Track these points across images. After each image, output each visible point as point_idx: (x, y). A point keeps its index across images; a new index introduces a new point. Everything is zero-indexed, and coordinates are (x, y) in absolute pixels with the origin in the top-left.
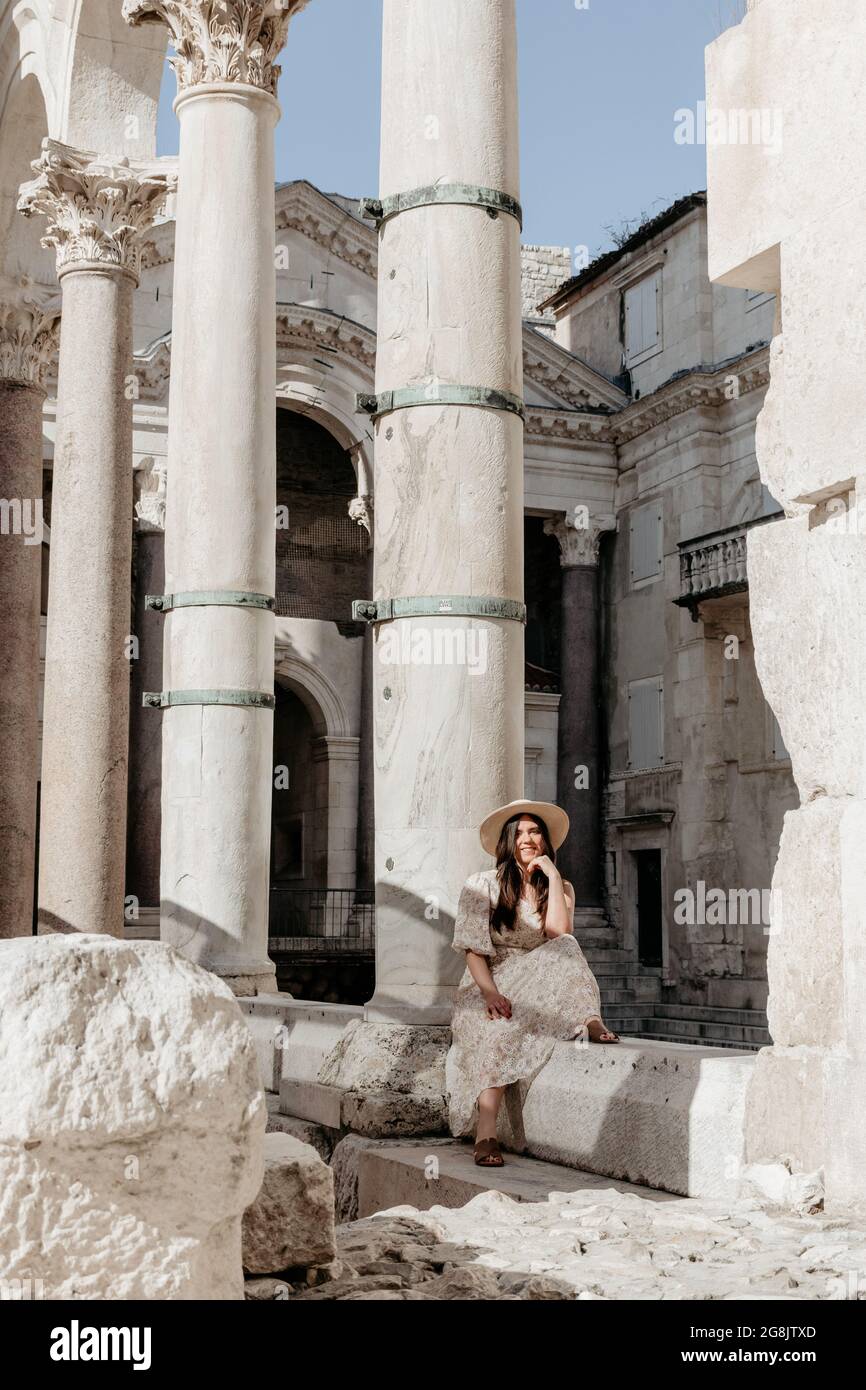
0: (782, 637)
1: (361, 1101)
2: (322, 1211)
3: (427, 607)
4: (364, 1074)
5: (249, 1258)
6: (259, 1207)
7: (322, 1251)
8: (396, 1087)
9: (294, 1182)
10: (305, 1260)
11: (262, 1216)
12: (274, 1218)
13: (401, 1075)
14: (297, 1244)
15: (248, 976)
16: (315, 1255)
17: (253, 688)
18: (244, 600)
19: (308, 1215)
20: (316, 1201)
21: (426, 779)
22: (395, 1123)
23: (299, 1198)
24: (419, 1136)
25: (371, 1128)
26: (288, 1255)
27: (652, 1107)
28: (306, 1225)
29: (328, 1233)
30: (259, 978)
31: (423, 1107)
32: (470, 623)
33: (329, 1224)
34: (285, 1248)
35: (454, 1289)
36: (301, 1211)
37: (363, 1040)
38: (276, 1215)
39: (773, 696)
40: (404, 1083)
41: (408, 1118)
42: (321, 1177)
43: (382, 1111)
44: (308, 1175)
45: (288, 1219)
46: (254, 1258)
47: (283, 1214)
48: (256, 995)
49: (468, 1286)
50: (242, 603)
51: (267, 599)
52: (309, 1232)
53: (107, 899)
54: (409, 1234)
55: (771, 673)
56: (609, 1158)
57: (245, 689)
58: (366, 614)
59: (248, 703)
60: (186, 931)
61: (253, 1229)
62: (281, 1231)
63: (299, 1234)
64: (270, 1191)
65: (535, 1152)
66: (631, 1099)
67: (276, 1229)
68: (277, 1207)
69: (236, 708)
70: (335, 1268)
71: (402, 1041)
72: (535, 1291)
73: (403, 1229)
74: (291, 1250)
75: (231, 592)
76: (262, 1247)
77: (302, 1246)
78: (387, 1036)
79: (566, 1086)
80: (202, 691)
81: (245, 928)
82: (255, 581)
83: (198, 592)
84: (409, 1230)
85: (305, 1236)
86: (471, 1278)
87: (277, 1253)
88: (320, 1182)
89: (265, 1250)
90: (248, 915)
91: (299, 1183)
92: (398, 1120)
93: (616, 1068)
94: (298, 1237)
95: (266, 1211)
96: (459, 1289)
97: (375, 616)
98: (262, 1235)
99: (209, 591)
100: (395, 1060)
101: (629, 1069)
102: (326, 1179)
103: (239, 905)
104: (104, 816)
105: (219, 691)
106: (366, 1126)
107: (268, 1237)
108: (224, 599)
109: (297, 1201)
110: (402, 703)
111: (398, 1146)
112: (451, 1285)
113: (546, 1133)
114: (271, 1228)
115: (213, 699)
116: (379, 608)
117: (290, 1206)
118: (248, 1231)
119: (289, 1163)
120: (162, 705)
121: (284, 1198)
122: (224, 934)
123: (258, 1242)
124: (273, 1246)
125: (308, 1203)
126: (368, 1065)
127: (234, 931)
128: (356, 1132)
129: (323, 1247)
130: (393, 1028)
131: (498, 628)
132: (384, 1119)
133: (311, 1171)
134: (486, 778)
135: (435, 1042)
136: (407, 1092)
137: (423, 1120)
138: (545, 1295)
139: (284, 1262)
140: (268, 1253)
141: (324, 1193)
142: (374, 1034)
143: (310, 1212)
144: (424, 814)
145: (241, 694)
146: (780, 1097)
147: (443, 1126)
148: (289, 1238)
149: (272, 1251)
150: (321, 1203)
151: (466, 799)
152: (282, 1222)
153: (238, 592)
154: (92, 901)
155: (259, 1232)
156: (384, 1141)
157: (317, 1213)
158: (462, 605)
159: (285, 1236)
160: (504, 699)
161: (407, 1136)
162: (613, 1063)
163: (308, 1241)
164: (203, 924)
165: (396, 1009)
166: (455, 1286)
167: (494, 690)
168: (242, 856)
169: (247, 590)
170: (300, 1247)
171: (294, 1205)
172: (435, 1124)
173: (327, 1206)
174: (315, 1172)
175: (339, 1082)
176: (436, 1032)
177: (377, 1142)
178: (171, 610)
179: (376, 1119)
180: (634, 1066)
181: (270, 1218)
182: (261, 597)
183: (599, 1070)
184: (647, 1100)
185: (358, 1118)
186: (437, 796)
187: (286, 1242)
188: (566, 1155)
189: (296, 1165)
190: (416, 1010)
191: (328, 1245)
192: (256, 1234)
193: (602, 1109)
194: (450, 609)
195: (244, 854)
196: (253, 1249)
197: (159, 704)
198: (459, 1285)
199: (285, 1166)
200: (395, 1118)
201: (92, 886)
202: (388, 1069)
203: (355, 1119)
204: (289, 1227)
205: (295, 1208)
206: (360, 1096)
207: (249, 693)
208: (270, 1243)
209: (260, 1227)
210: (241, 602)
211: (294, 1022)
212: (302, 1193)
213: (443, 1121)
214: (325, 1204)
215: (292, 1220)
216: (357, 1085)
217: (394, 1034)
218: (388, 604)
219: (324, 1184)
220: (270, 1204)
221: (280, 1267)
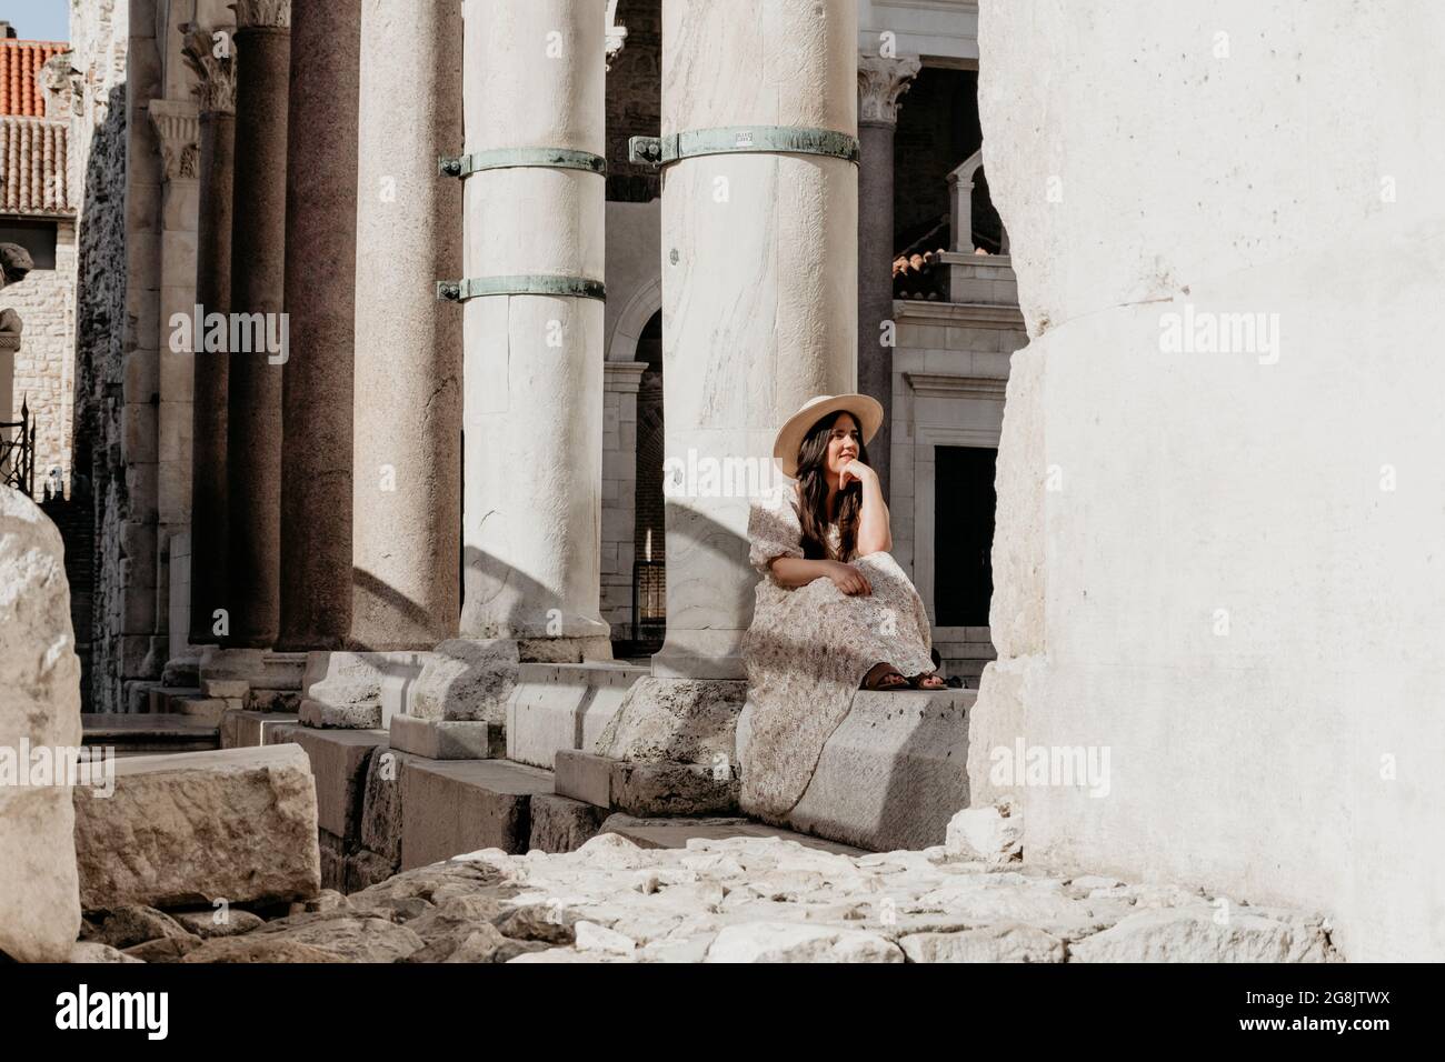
0: (1009, 119)
1: (629, 772)
2: (299, 829)
3: (721, 142)
4: (640, 739)
5: (207, 883)
6: (219, 821)
7: (301, 878)
8: (675, 755)
9: (264, 792)
10: (279, 888)
11: (223, 833)
12: (239, 836)
13: (683, 741)
14: (269, 869)
15: (571, 638)
16: (291, 882)
17: (573, 273)
18: (560, 160)
19: (282, 832)
20: (291, 815)
21: (720, 366)
22: (668, 798)
23: (270, 812)
24: (700, 815)
25: (638, 805)
26: (256, 881)
27: (934, 763)
28: (281, 845)
29: (307, 856)
30: (585, 641)
31: (705, 780)
32: (777, 161)
33: (309, 845)
34: (253, 873)
35: (442, 922)
36: (275, 829)
37: (643, 697)
38: (241, 832)
39: (1000, 198)
40: (685, 750)
41: (685, 793)
42: (297, 786)
43: (651, 782)
44: (279, 783)
45: (257, 838)
46: (212, 884)
47: (250, 831)
48: (581, 661)
49: (458, 918)
50: (559, 163)
51: (593, 158)
52: (284, 854)
53: (435, 553)
54: (478, 878)
55: (997, 170)
56: (891, 832)
57: (563, 274)
58: (646, 155)
59: (566, 291)
60: (493, 583)
61: (211, 848)
62: (248, 852)
63: (271, 856)
64: (233, 802)
65: (820, 830)
66: (914, 756)
67: (241, 850)
68: (242, 822)
69: (551, 299)
70: (327, 902)
71: (688, 699)
72: (525, 921)
73: (471, 872)
74: (260, 875)
75: (543, 149)
76: (223, 870)
77: (274, 871)
78: (670, 692)
79: (852, 744)
80: (509, 277)
81: (567, 578)
82: (574, 134)
83: (501, 150)
84: (480, 874)
85: (279, 859)
86: (464, 908)
87: (242, 878)
88: (296, 793)
89: (226, 874)
90: (570, 564)
91: (269, 793)
92: (672, 795)
93: (905, 717)
94: (270, 860)
95: (227, 826)
96: (448, 922)
97: (659, 156)
98: (223, 856)
99: (516, 150)
100: (678, 723)
101: (917, 719)
102: (303, 788)
103: (559, 549)
104: (429, 449)
105: (529, 278)
106: (633, 803)
107: (231, 859)
108: (534, 159)
109: (268, 816)
110: (690, 268)
111: (665, 825)
112: (439, 917)
113: (831, 805)
114: (236, 848)
115: (521, 287)
116: (663, 146)
117: (259, 821)
118: (204, 851)
119: (258, 768)
120: (461, 297)
121: (251, 811)
122: (540, 587)
123: (218, 865)
124: (237, 869)
125: (281, 818)
126: (645, 728)
127: (552, 583)
128: (625, 811)
129: (302, 873)
130: (678, 683)
131: (815, 168)
132: (654, 793)
133: (283, 778)
134: (796, 362)
135: (727, 699)
136: (689, 762)
137: (705, 796)
138: (537, 925)
139: (251, 890)
140: (229, 878)
141: (301, 806)
142: (655, 692)
143: (285, 830)
144: (718, 410)
145: (557, 280)
146: (1001, 724)
147: (731, 805)
148: (258, 860)
149: (235, 875)
150: (298, 818)
151: (771, 390)
152: (249, 841)
153: (552, 149)
154: (416, 557)
155: (219, 853)
156: (649, 821)
157: (294, 830)
158: (766, 139)
159: (252, 859)
160: (823, 262)
161: (683, 814)
162: (901, 712)
163: (282, 865)
164: (512, 575)
165: (686, 662)
166: (443, 918)
167: (810, 249)
168: (561, 487)
169: (565, 146)
170: (271, 873)
171: (264, 819)
172: (721, 802)
173: (306, 823)
174: (289, 780)
175: (612, 752)
176: (729, 688)
177: (640, 821)
178: (470, 174)
179: (643, 793)
180: (922, 713)
181: (233, 835)
182: (583, 156)
183: (887, 722)
184: (930, 755)
185: (625, 794)
186: (735, 387)
187: (253, 866)
188: (850, 832)
189: (266, 770)
190: (707, 662)
191: (308, 871)
192: (216, 855)
193: (886, 769)
194: (750, 144)
195: (563, 485)
196: (211, 873)
197: (458, 295)
198: (448, 917)
199: (252, 771)
200: (667, 793)
201: (417, 538)
202: (668, 732)
203: (623, 796)
204: (258, 848)
205: (265, 824)
206: (629, 766)
207: (568, 278)
208: (232, 866)
209: (221, 845)
210: (557, 161)
211: (596, 688)
212: (273, 806)
213: (731, 797)
214: (303, 819)
215: (263, 839)
216: (631, 753)
217: (678, 690)
218: (674, 141)
219: (301, 795)
220: (232, 818)
221: (246, 896)
